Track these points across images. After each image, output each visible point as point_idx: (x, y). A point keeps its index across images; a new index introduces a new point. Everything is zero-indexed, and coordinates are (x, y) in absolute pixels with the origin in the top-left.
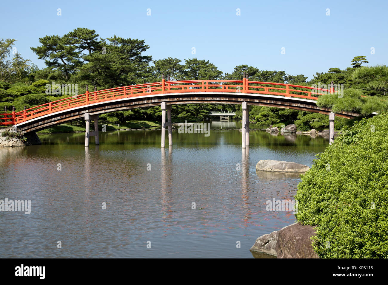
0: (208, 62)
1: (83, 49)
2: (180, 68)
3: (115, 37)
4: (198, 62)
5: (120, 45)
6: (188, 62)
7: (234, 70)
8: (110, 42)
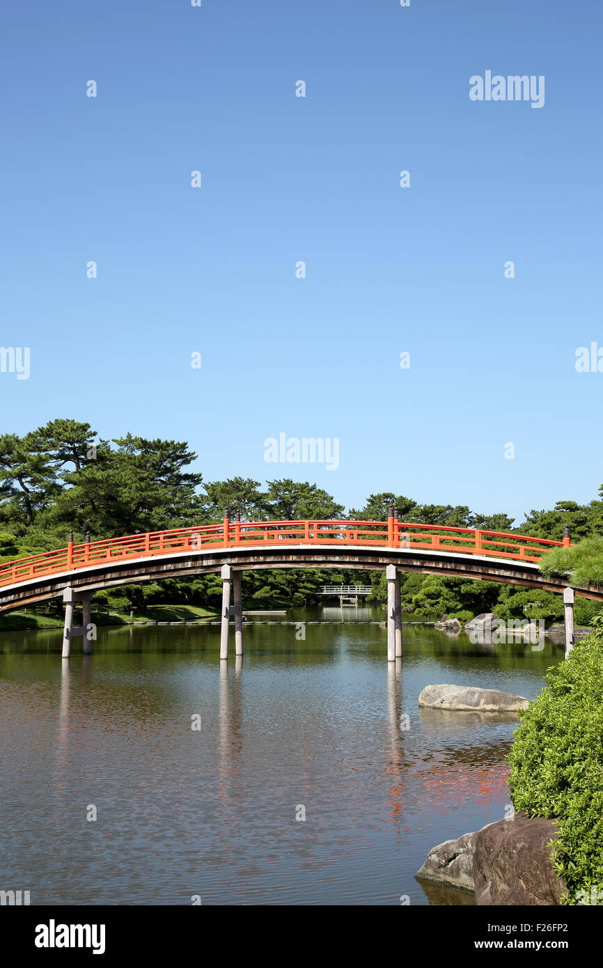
0: (314, 488)
1: (63, 461)
2: (258, 499)
3: (129, 436)
4: (295, 486)
5: (138, 453)
6: (274, 487)
7: (366, 504)
8: (119, 447)
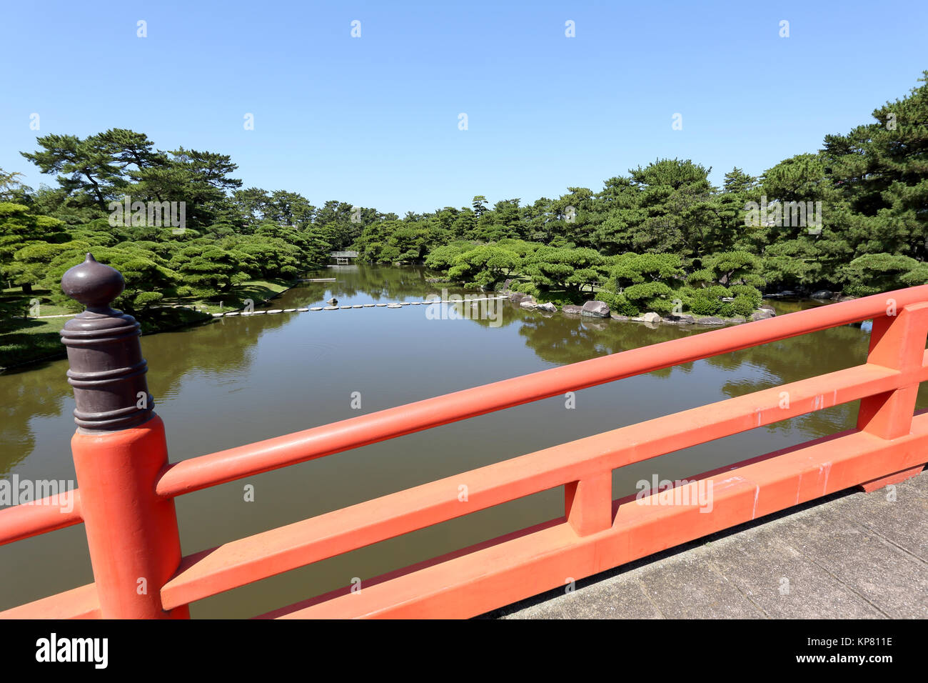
0: (299, 196)
1: (127, 163)
2: (268, 201)
3: (181, 149)
4: (288, 195)
5: (191, 161)
6: (276, 194)
7: (324, 206)
8: (174, 157)
